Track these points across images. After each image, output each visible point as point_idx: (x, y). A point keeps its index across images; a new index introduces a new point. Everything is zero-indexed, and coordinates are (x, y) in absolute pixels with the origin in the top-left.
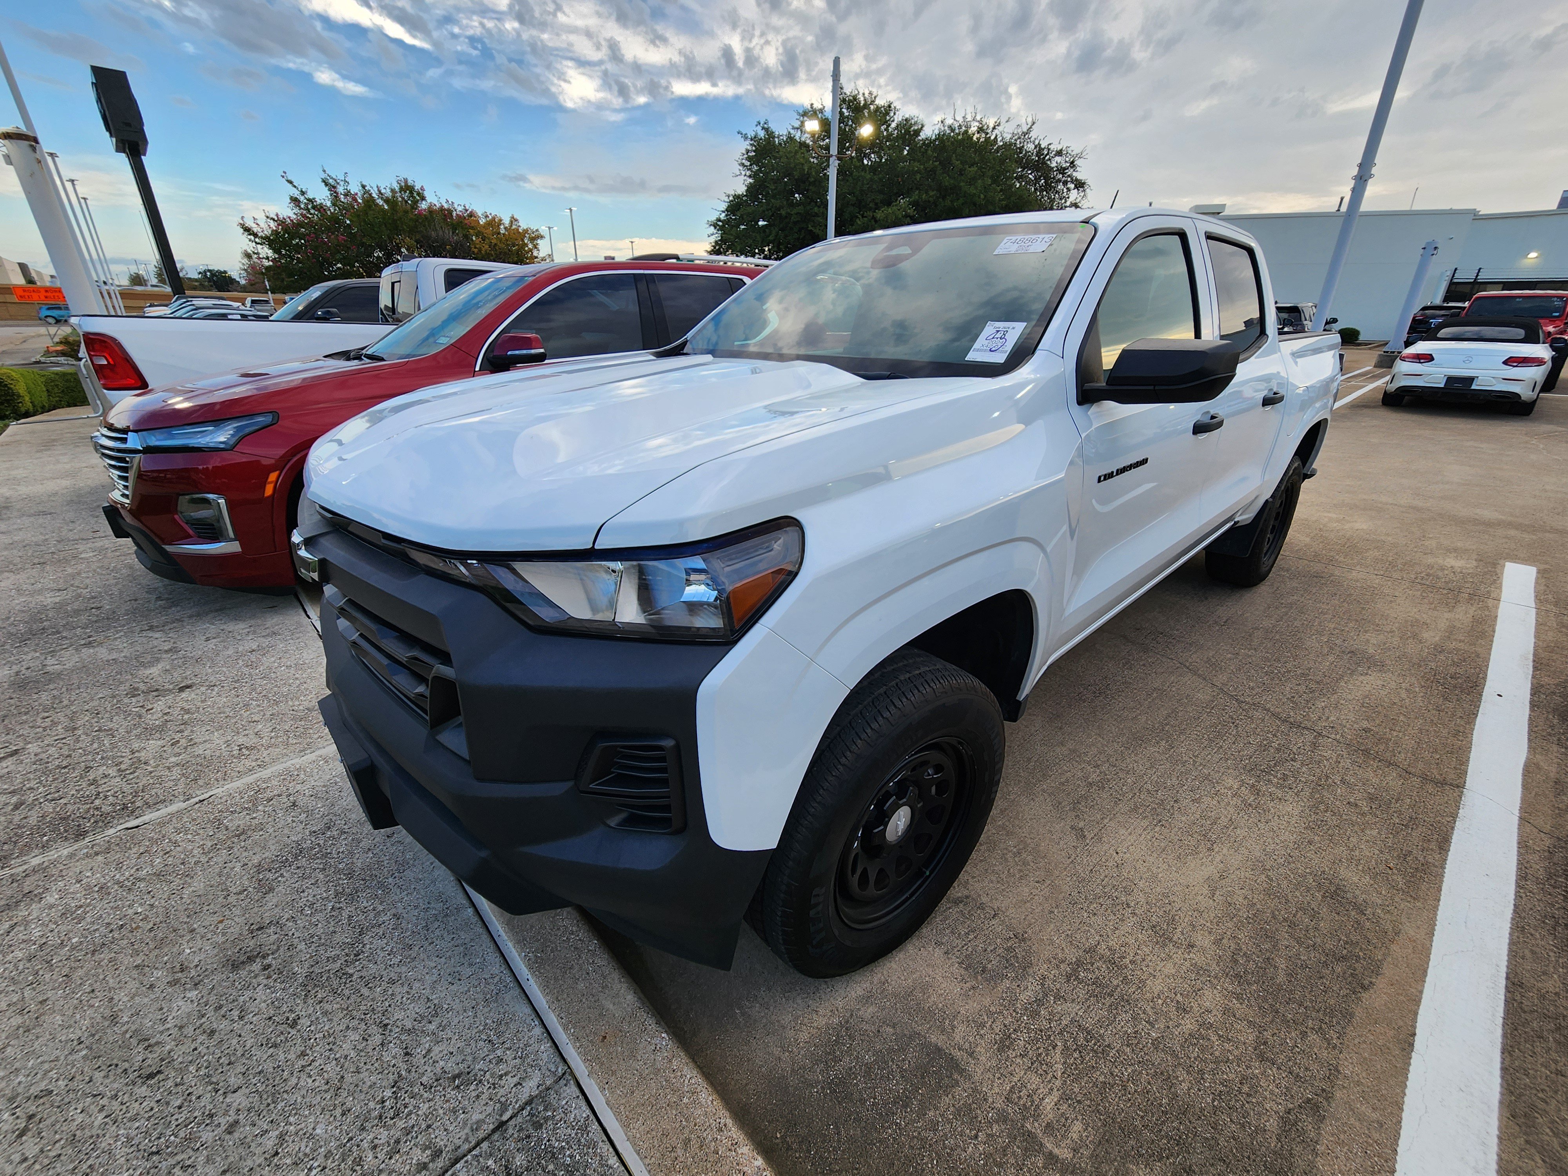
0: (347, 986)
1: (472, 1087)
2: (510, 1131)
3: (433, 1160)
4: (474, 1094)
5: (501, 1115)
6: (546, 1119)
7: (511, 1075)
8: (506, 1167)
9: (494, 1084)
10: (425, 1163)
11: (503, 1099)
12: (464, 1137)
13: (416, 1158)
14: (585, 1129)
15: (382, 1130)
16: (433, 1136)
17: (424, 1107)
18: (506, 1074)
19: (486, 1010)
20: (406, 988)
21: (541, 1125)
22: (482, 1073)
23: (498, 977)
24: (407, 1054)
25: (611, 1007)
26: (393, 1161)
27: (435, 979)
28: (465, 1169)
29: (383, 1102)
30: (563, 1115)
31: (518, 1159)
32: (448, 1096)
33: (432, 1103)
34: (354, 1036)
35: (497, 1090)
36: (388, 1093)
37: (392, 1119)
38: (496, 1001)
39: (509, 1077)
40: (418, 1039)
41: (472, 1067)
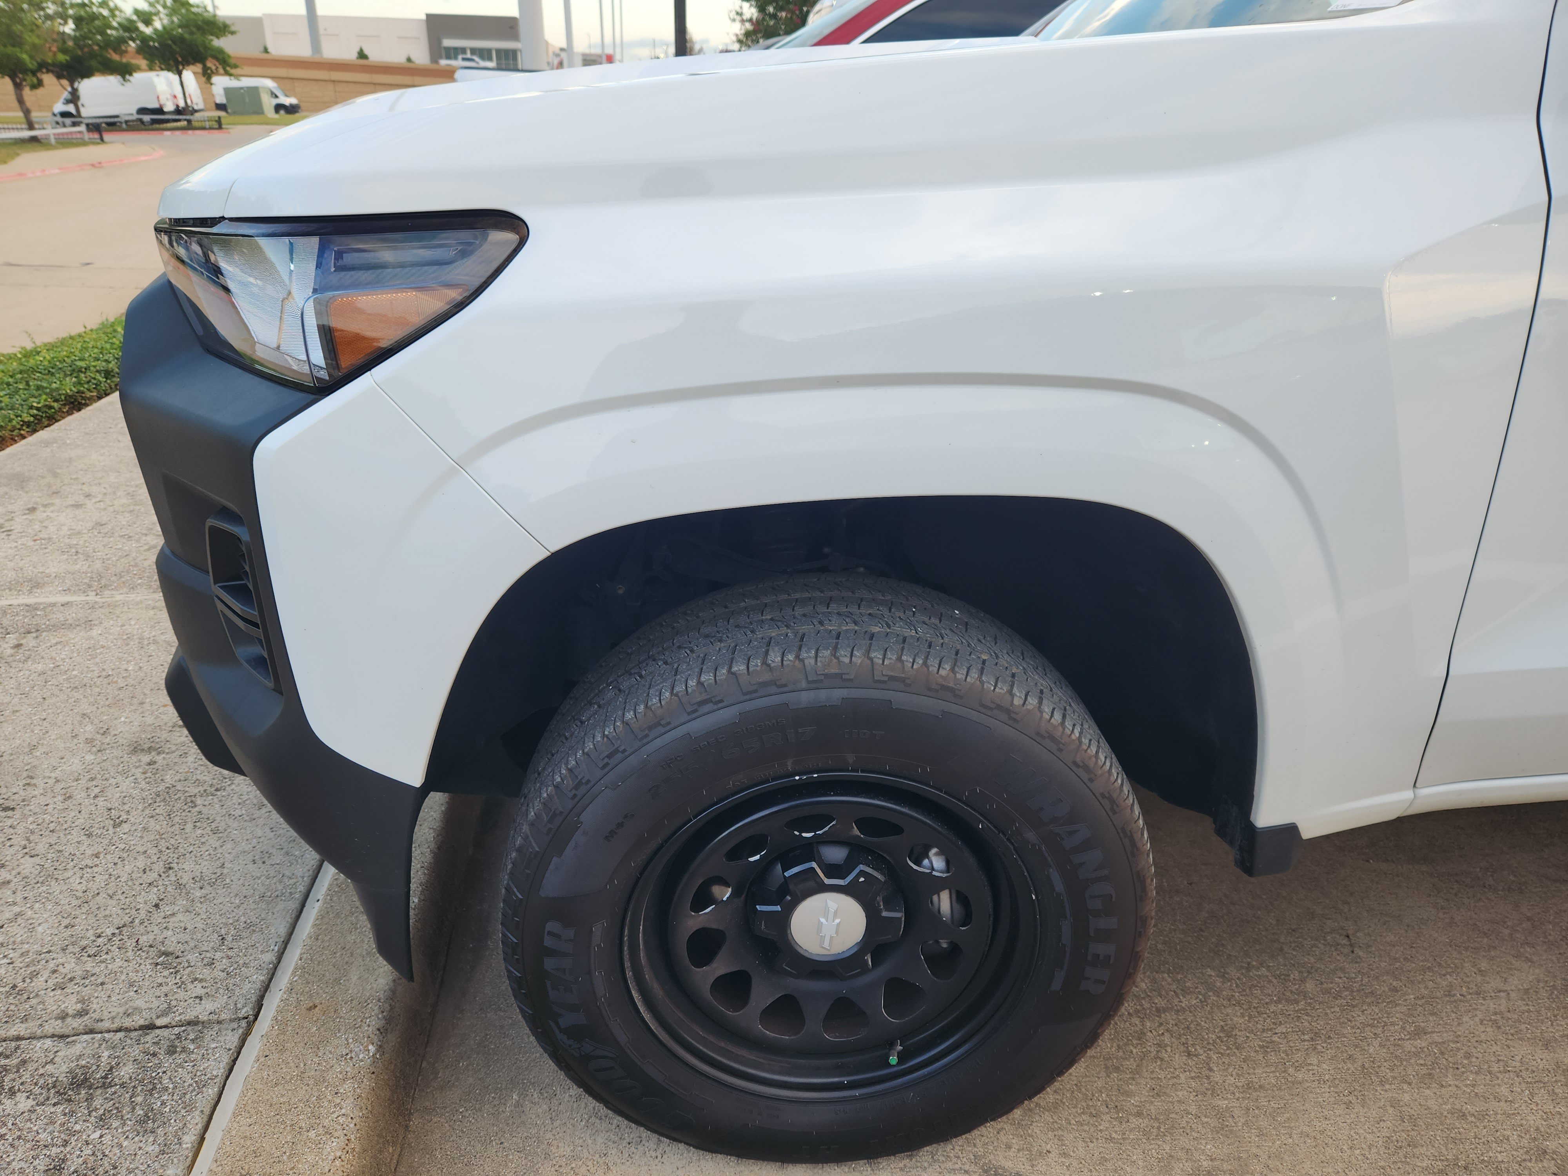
0: (184, 814)
1: (166, 973)
2: (149, 1038)
3: (74, 1016)
4: (160, 980)
5: (158, 1017)
6: (184, 1049)
7: (204, 984)
8: (112, 1068)
9: (183, 983)
10: (67, 1014)
11: (174, 1003)
12: (113, 1014)
13: (66, 1005)
14: (200, 1086)
15: (73, 960)
16: (96, 995)
17: (119, 963)
18: (201, 981)
19: (253, 906)
20: (218, 844)
21: (175, 1052)
22: (186, 965)
23: (295, 880)
24: (157, 906)
25: (354, 979)
26: (52, 994)
27: (247, 849)
28: (84, 1045)
29: (99, 936)
30: (199, 1057)
31: (126, 1068)
32: (142, 967)
33: (126, 964)
34: (141, 863)
35: (179, 990)
36: (109, 932)
37: (89, 956)
38: (268, 904)
39: (199, 985)
40: (178, 898)
41: (185, 954)
